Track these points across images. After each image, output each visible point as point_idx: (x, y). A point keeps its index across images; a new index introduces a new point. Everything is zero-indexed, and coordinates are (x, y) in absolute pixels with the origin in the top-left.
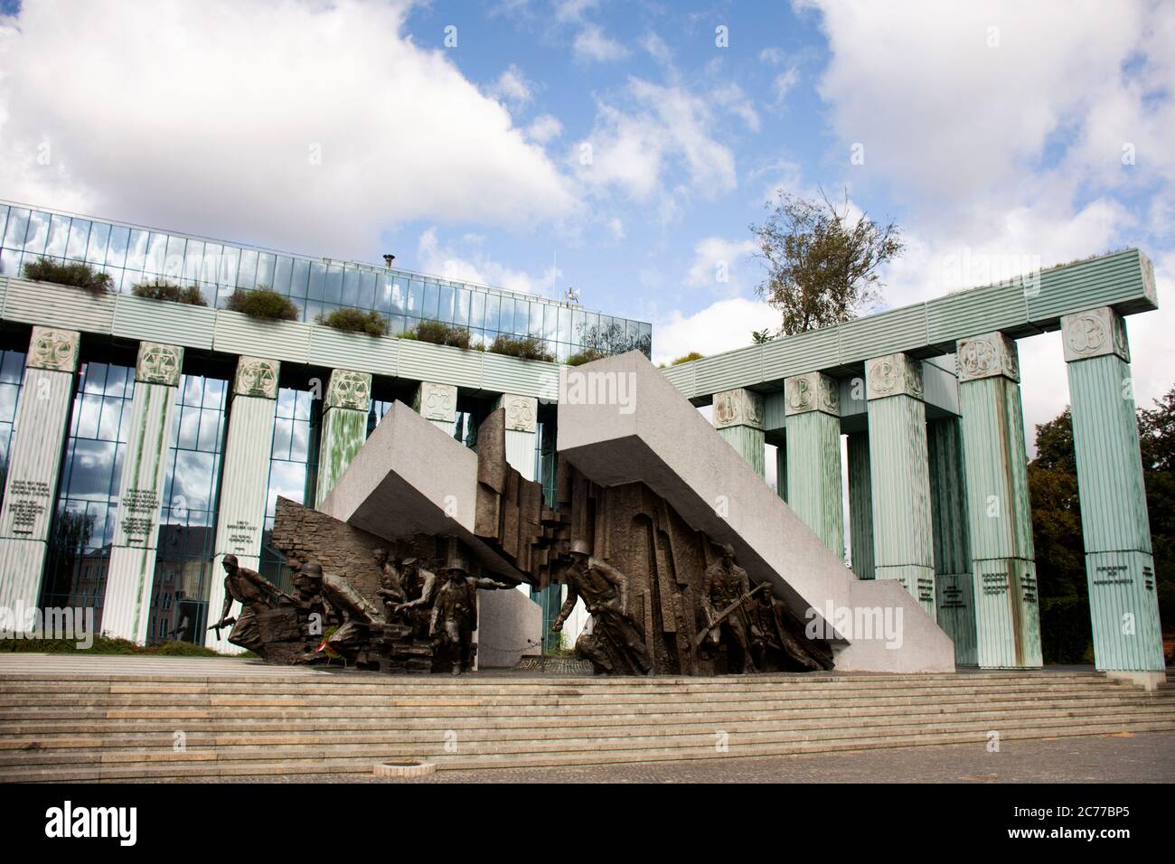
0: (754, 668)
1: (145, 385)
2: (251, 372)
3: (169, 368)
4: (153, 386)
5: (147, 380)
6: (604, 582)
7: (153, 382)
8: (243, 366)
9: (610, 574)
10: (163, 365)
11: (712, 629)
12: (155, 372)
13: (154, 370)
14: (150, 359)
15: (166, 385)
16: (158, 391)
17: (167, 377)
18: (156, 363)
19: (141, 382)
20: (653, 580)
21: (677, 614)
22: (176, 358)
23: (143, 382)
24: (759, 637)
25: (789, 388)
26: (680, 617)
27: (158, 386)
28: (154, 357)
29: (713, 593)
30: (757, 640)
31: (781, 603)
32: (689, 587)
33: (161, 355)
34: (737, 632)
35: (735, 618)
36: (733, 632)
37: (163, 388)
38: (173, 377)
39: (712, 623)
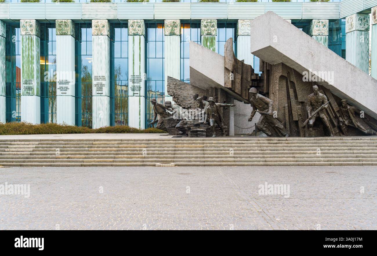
1: (132, 36)
2: (169, 26)
3: (139, 29)
4: (135, 36)
5: (132, 34)
6: (263, 103)
7: (134, 35)
8: (166, 24)
10: (137, 28)
11: (310, 119)
12: (135, 31)
13: (135, 30)
14: (132, 26)
16: (137, 38)
17: (139, 32)
18: (135, 27)
22: (141, 24)
23: (131, 35)
28: (133, 25)
29: (312, 105)
33: (136, 24)
34: (324, 120)
36: (322, 120)
37: (138, 36)
38: (141, 32)
39: (310, 117)
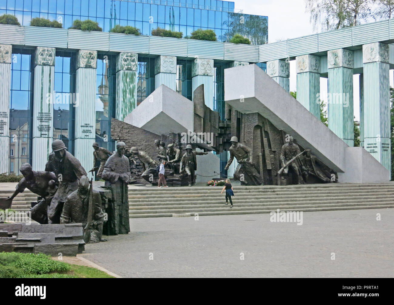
0: (304, 182)
1: (41, 66)
2: (85, 57)
3: (50, 58)
4: (44, 67)
5: (41, 64)
6: (244, 152)
7: (44, 64)
8: (81, 54)
9: (246, 149)
10: (47, 57)
11: (285, 168)
12: (44, 60)
13: (44, 59)
14: (42, 55)
15: (50, 66)
16: (47, 68)
17: (50, 62)
18: (44, 56)
19: (39, 65)
20: (263, 150)
21: (272, 162)
22: (53, 53)
23: (40, 65)
24: (305, 170)
25: (329, 55)
26: (273, 163)
27: (46, 66)
28: (43, 53)
29: (285, 155)
30: (305, 171)
31: (314, 157)
32: (277, 152)
33: (46, 52)
34: (295, 169)
35: (295, 164)
36: (294, 169)
37: (48, 67)
38: (52, 62)
39: (284, 166)
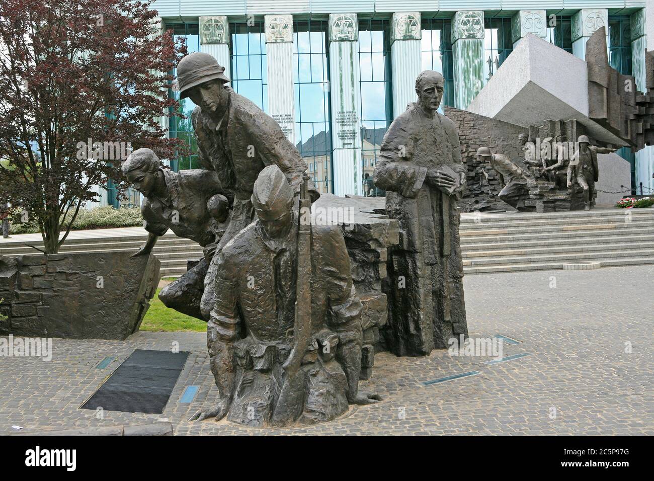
1: (337, 43)
2: (402, 24)
3: (350, 30)
4: (342, 43)
5: (338, 39)
7: (342, 40)
8: (397, 19)
10: (346, 28)
12: (342, 33)
14: (337, 25)
15: (350, 41)
16: (346, 45)
17: (350, 36)
18: (341, 27)
19: (334, 41)
22: (353, 22)
23: (336, 41)
27: (345, 42)
28: (339, 23)
33: (344, 21)
37: (348, 43)
38: (353, 35)
